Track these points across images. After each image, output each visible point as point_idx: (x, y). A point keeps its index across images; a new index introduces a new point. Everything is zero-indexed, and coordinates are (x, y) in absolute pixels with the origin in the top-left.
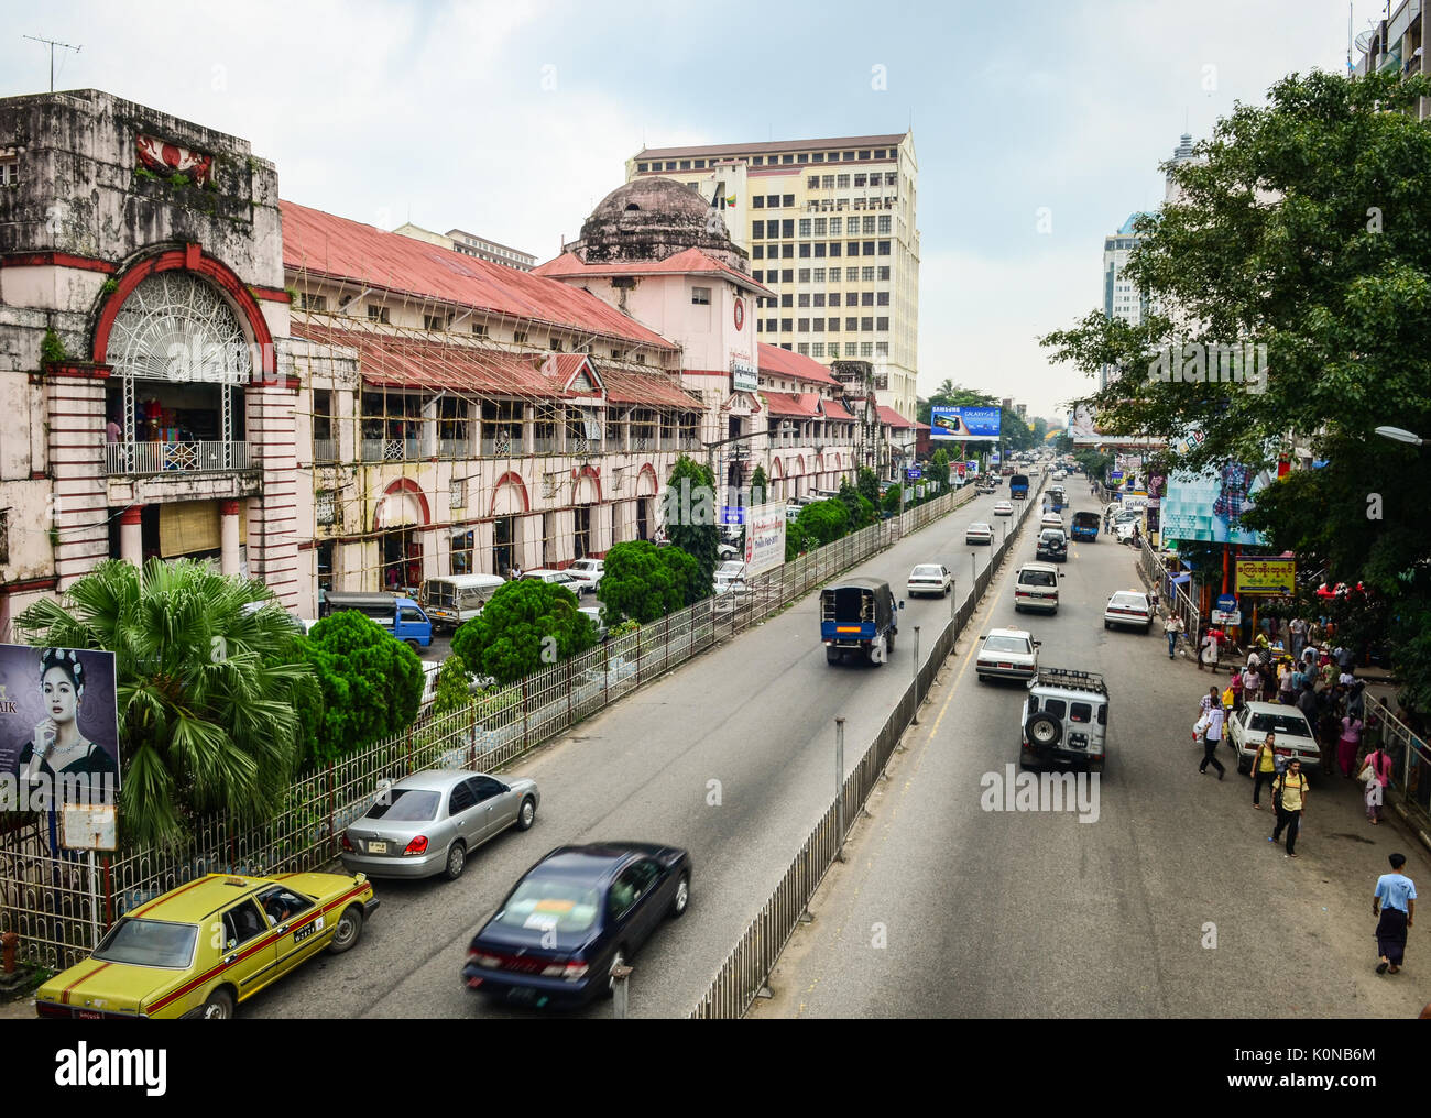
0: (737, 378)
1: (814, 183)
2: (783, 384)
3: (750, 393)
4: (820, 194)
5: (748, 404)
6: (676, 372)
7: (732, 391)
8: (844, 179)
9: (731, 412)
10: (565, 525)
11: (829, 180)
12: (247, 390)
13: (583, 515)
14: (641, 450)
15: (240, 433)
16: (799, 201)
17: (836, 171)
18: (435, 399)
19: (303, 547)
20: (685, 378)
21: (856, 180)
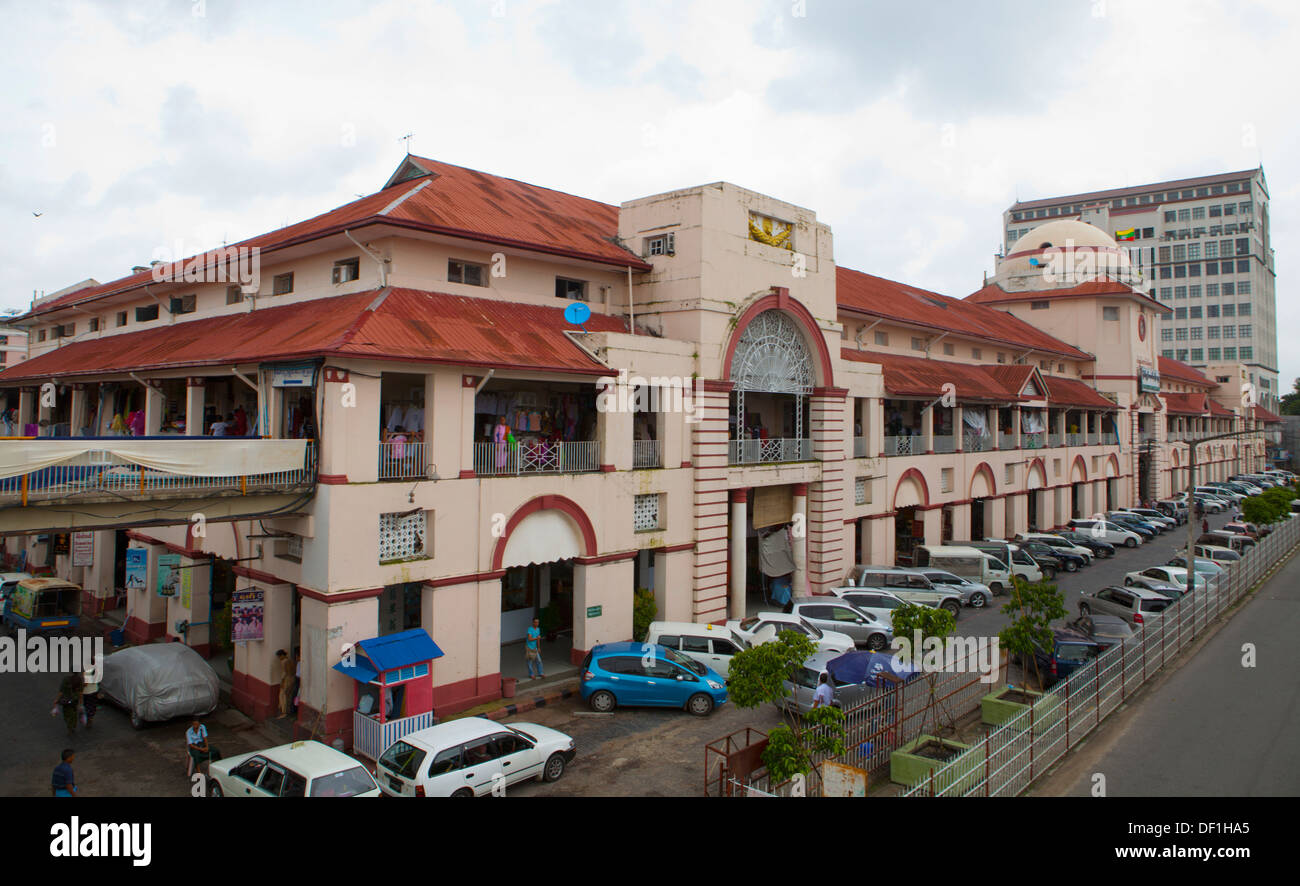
0: (1145, 382)
1: (1169, 217)
2: (1169, 385)
3: (1154, 394)
4: (1177, 226)
5: (1152, 404)
6: (1091, 377)
7: (1140, 392)
8: (1199, 212)
9: (1140, 411)
10: (1021, 505)
11: (1184, 214)
12: (811, 399)
13: (1033, 496)
14: (1073, 444)
15: (806, 434)
16: (1158, 233)
17: (1190, 205)
18: (932, 404)
19: (847, 522)
20: (1098, 382)
21: (1211, 212)
